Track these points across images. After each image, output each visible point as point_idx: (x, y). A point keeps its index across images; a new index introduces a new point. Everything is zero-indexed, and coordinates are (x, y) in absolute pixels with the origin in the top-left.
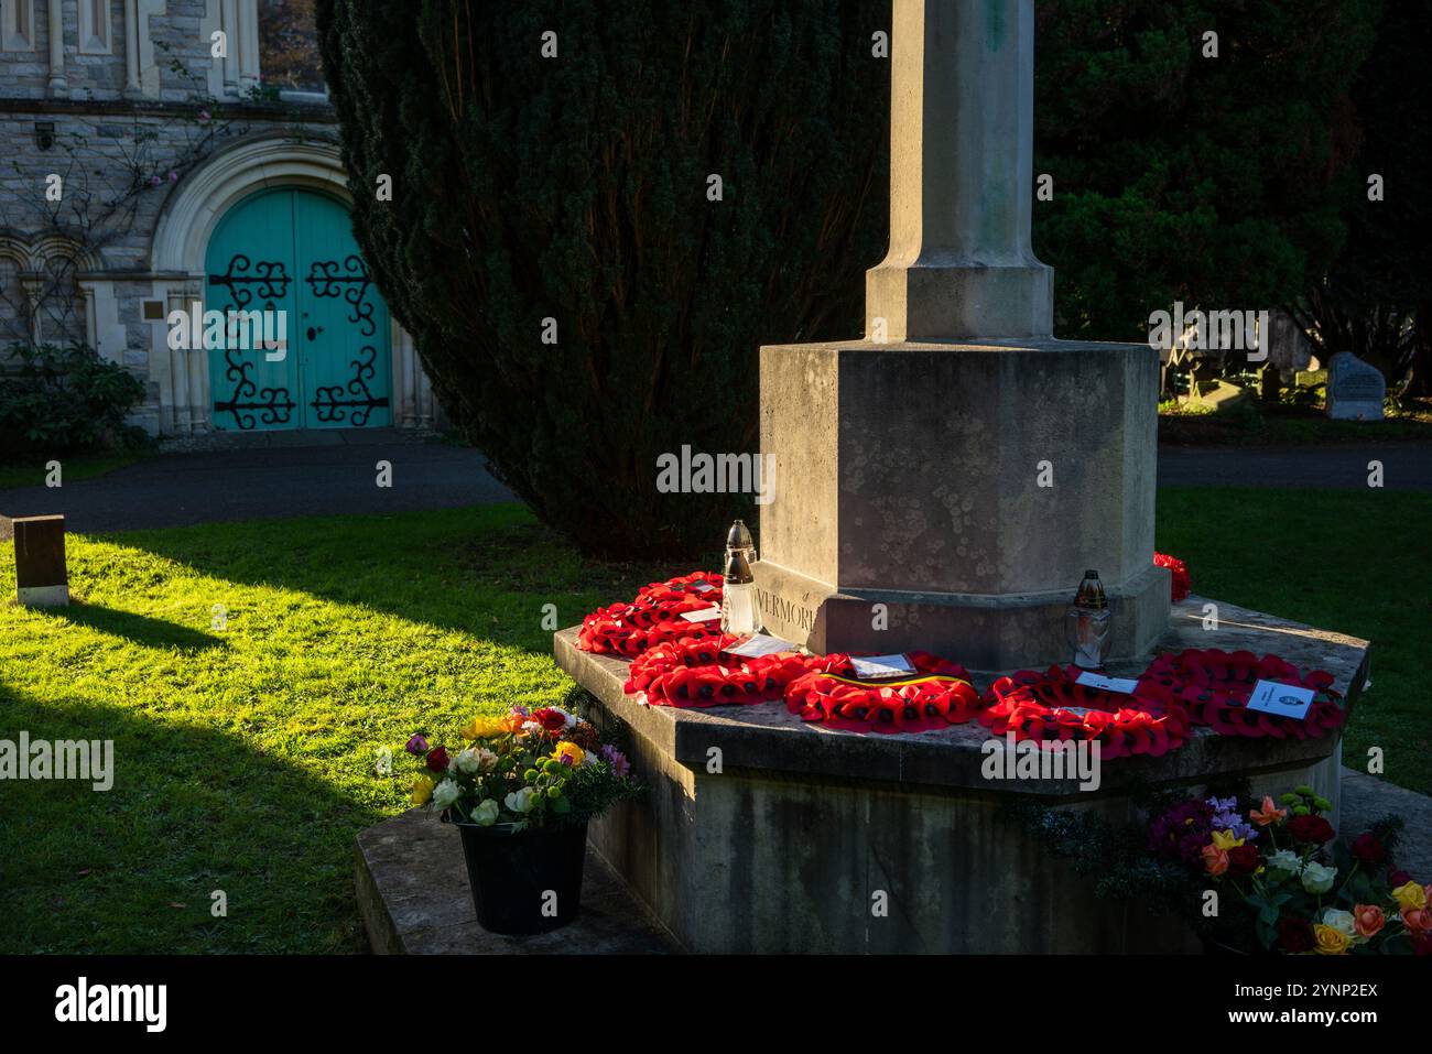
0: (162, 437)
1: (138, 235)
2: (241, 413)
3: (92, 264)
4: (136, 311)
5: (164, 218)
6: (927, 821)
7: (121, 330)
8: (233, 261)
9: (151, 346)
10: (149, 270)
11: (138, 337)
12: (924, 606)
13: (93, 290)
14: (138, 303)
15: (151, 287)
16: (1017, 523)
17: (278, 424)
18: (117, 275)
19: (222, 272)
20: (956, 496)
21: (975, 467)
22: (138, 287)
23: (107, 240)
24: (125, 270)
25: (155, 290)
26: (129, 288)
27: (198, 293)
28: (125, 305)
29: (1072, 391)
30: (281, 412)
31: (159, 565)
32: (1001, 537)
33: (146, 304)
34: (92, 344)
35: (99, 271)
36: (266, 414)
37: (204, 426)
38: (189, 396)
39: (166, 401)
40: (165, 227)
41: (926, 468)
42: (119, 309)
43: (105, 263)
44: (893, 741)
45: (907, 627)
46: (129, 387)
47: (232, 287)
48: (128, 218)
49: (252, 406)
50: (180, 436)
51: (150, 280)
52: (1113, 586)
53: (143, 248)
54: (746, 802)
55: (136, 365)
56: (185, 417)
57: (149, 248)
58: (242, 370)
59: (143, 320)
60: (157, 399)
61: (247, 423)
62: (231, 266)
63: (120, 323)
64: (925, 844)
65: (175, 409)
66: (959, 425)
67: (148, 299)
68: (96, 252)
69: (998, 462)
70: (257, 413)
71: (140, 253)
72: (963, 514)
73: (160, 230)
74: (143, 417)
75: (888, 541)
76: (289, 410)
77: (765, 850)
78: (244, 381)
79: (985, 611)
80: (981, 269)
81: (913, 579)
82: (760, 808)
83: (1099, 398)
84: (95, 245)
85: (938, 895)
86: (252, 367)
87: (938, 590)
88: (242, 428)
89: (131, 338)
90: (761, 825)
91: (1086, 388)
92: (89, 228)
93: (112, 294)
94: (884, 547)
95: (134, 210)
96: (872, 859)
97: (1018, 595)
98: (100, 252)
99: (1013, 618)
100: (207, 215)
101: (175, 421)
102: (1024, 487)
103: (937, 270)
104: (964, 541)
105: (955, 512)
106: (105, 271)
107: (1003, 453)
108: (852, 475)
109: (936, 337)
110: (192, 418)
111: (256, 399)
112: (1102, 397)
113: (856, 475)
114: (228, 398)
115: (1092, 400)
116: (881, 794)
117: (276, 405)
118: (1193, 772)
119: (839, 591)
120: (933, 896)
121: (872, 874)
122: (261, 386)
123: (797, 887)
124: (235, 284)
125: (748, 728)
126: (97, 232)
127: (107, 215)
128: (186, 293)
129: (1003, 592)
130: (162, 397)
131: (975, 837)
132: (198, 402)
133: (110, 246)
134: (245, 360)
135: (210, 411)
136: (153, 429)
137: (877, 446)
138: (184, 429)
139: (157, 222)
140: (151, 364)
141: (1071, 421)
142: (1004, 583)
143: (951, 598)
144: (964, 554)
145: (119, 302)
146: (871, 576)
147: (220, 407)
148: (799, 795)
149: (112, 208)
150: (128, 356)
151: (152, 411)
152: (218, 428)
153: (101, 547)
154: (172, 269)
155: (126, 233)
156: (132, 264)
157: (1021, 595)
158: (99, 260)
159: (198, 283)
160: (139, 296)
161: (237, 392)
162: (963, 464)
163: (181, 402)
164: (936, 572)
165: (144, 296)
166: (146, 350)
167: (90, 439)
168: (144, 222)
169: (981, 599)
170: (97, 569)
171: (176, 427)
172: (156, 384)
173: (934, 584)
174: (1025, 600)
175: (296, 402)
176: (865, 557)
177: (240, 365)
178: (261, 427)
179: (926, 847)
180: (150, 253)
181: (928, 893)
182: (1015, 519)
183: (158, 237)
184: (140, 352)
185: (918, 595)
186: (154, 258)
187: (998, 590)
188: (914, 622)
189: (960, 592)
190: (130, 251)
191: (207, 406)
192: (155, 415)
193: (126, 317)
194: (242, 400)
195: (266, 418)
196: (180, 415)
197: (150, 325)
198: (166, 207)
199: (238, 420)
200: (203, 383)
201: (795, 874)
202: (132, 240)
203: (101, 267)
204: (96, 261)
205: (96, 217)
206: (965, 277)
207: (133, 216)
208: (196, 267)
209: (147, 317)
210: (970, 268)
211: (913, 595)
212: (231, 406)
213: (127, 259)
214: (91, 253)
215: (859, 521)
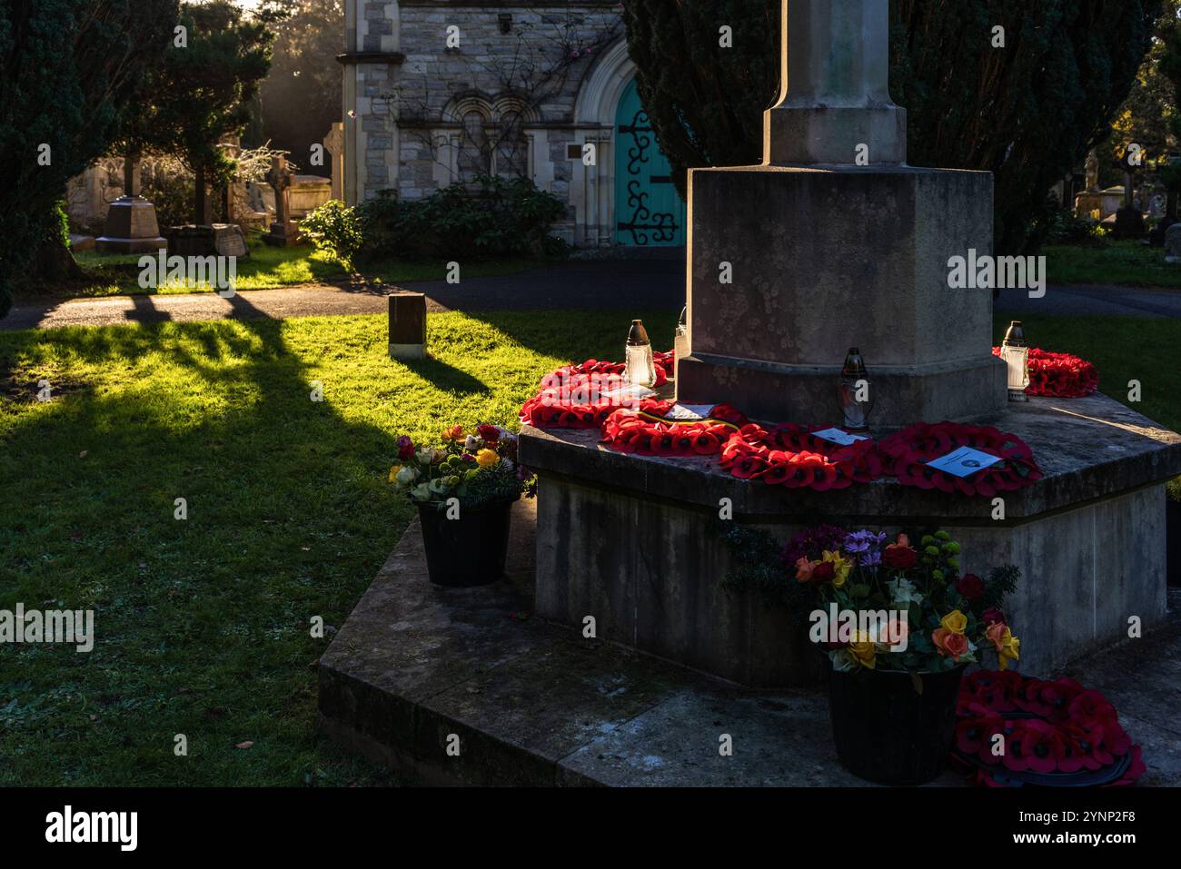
0: (576, 248)
1: (567, 95)
2: (638, 232)
3: (533, 117)
4: (563, 152)
5: (585, 83)
6: (673, 528)
7: (551, 166)
8: (637, 114)
9: (571, 178)
10: (573, 121)
11: (562, 172)
12: (740, 370)
13: (533, 136)
14: (564, 146)
15: (574, 134)
16: (813, 308)
17: (664, 242)
18: (549, 125)
19: (628, 123)
20: (767, 284)
21: (780, 262)
22: (564, 134)
23: (545, 99)
24: (555, 122)
25: (576, 137)
26: (558, 134)
27: (609, 139)
28: (554, 148)
29: (863, 205)
30: (667, 232)
31: (497, 336)
32: (798, 318)
33: (569, 146)
34: (530, 177)
35: (537, 122)
36: (656, 234)
37: (608, 240)
38: (598, 217)
39: (580, 221)
40: (586, 88)
41: (748, 261)
42: (550, 151)
43: (542, 117)
44: (642, 461)
45: (730, 384)
46: (556, 209)
47: (635, 135)
48: (560, 83)
49: (645, 227)
50: (589, 247)
51: (573, 129)
52: (908, 366)
53: (569, 104)
54: (566, 501)
55: (560, 192)
56: (594, 233)
57: (573, 105)
58: (639, 199)
59: (567, 159)
60: (574, 219)
61: (641, 240)
62: (635, 119)
63: (550, 161)
64: (672, 545)
65: (586, 227)
66: (769, 229)
67: (571, 143)
68: (536, 108)
69: (794, 259)
70: (649, 233)
71: (567, 109)
72: (772, 298)
73: (582, 91)
74: (562, 231)
75: (724, 317)
76: (673, 231)
77: (576, 540)
78: (641, 207)
79: (783, 377)
80: (822, 110)
81: (739, 348)
82: (574, 507)
83: (889, 211)
84: (536, 103)
85: (679, 586)
86: (646, 195)
87: (755, 358)
88: (637, 243)
89: (557, 172)
90: (575, 520)
91: (877, 203)
92: (532, 91)
93: (546, 140)
94: (721, 322)
95: (564, 77)
96: (639, 553)
97: (814, 366)
98: (539, 108)
99: (802, 383)
100: (617, 80)
101: (586, 235)
102: (819, 279)
103: (790, 110)
104: (773, 320)
105: (767, 297)
106: (541, 122)
107: (799, 251)
108: (701, 266)
109: (790, 162)
110: (599, 235)
111: (649, 222)
112: (892, 211)
113: (704, 266)
114: (627, 219)
115: (883, 213)
116: (645, 503)
117: (664, 227)
118: (874, 512)
119: (692, 355)
120: (675, 588)
121: (639, 565)
122: (652, 212)
123: (595, 568)
124: (637, 133)
125: (560, 443)
126: (538, 93)
127: (546, 81)
128: (599, 139)
129: (800, 362)
130: (577, 219)
131: (702, 543)
132: (604, 223)
133: (546, 103)
134: (643, 191)
135: (613, 229)
136: (570, 240)
137: (716, 244)
138: (592, 242)
139: (580, 85)
140: (570, 192)
141: (863, 229)
142: (801, 356)
143: (763, 365)
144: (772, 330)
145: (550, 146)
146: (713, 345)
147: (621, 226)
148: (597, 500)
149: (548, 75)
150: (555, 186)
151: (569, 227)
152: (620, 243)
153: (470, 321)
154: (589, 120)
155: (558, 94)
156: (561, 116)
157: (817, 366)
158: (538, 114)
159: (608, 131)
160: (565, 141)
161: (635, 216)
162: (771, 259)
163: (591, 222)
164: (754, 343)
165: (568, 141)
166: (568, 182)
167: (519, 247)
168: (571, 86)
169: (784, 367)
170: (456, 336)
171: (586, 240)
172: (573, 208)
173: (753, 353)
174: (819, 370)
175: (679, 225)
176: (709, 329)
177: (638, 195)
178: (652, 244)
179: (672, 548)
180: (574, 109)
181: (673, 585)
182: (811, 305)
183: (580, 97)
184: (563, 183)
185: (742, 361)
186: (577, 112)
187: (795, 360)
188: (733, 381)
189: (769, 361)
190: (561, 108)
191: (611, 224)
192: (571, 231)
193: (555, 156)
194: (639, 222)
195: (656, 237)
196: (590, 231)
197: (571, 163)
198: (587, 75)
199: (635, 237)
200: (608, 209)
201: (594, 559)
202: (563, 99)
203: (539, 119)
204: (536, 116)
205: (538, 82)
206: (809, 115)
207: (563, 83)
208: (608, 119)
209: (569, 157)
210: (812, 109)
211: (739, 360)
212: (631, 227)
213: (557, 113)
214: (533, 108)
215: (704, 301)
